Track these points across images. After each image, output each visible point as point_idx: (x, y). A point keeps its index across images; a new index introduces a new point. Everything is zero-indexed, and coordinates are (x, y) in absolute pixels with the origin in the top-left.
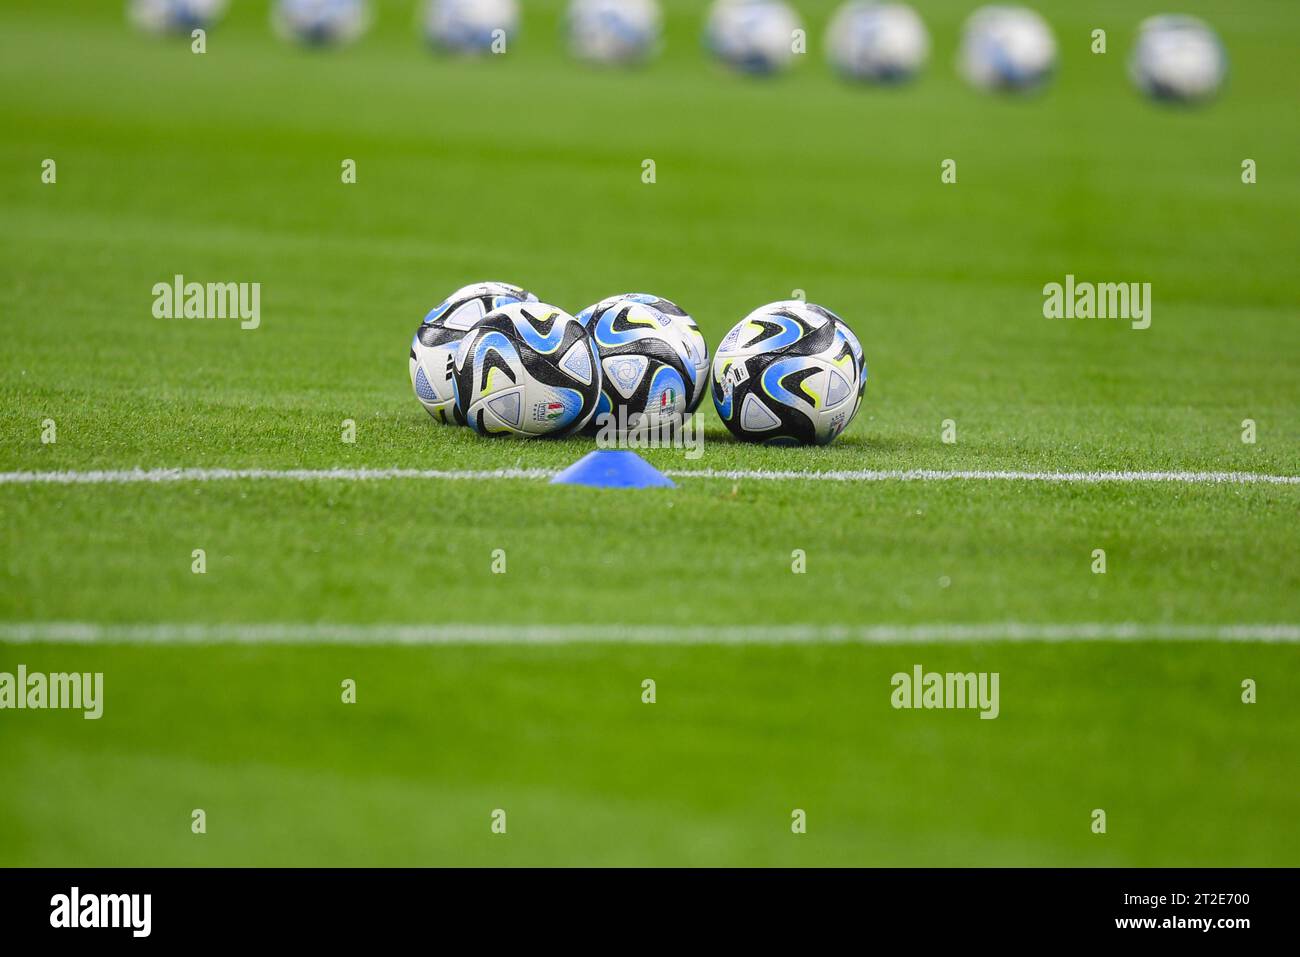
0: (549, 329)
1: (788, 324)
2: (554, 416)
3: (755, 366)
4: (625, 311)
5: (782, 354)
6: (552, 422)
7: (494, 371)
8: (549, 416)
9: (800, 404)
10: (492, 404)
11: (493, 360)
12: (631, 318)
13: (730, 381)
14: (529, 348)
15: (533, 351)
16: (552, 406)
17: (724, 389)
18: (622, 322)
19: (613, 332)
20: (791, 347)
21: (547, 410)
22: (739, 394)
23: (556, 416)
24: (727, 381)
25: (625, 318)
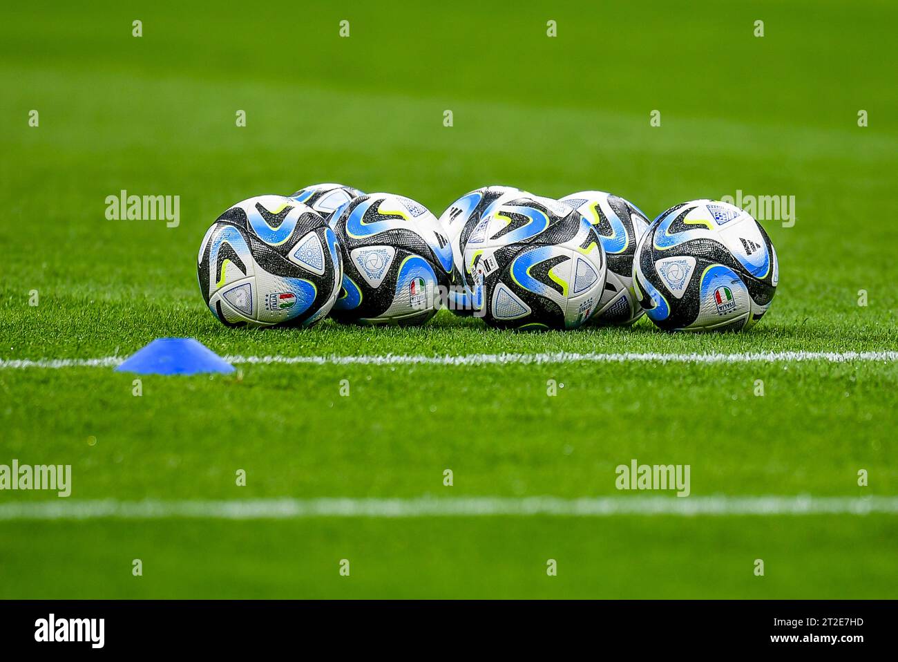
0: (280, 222)
1: (535, 215)
2: (287, 305)
3: (503, 257)
4: (378, 203)
5: (529, 244)
6: (285, 311)
7: (227, 263)
8: (281, 306)
9: (548, 292)
10: (227, 295)
11: (227, 253)
12: (382, 210)
13: (480, 271)
14: (258, 240)
15: (263, 243)
16: (283, 297)
17: (474, 280)
18: (373, 214)
19: (362, 223)
20: (538, 237)
21: (278, 299)
22: (490, 283)
23: (290, 305)
24: (477, 272)
25: (375, 210)
